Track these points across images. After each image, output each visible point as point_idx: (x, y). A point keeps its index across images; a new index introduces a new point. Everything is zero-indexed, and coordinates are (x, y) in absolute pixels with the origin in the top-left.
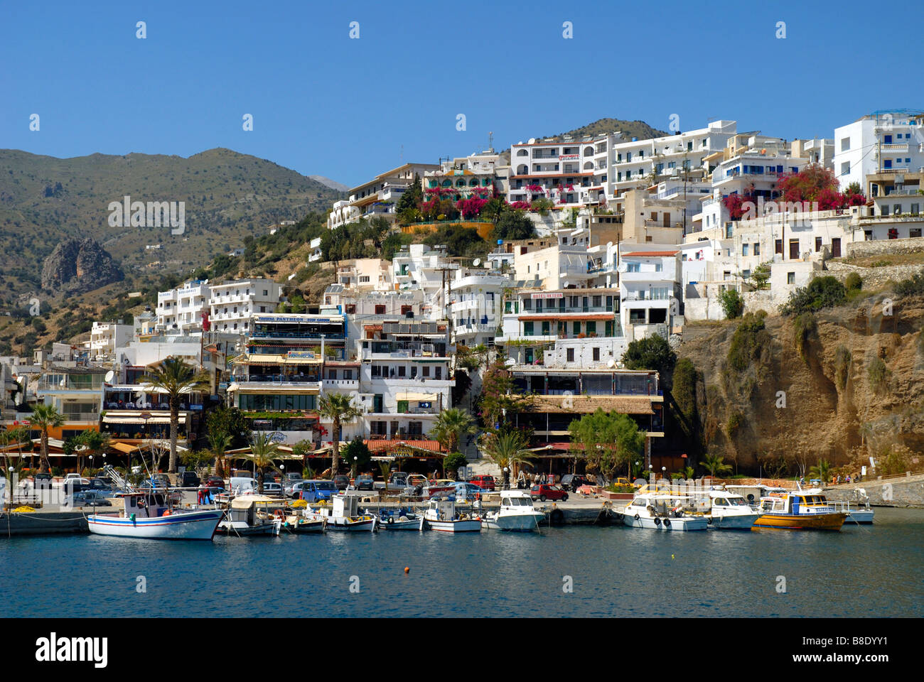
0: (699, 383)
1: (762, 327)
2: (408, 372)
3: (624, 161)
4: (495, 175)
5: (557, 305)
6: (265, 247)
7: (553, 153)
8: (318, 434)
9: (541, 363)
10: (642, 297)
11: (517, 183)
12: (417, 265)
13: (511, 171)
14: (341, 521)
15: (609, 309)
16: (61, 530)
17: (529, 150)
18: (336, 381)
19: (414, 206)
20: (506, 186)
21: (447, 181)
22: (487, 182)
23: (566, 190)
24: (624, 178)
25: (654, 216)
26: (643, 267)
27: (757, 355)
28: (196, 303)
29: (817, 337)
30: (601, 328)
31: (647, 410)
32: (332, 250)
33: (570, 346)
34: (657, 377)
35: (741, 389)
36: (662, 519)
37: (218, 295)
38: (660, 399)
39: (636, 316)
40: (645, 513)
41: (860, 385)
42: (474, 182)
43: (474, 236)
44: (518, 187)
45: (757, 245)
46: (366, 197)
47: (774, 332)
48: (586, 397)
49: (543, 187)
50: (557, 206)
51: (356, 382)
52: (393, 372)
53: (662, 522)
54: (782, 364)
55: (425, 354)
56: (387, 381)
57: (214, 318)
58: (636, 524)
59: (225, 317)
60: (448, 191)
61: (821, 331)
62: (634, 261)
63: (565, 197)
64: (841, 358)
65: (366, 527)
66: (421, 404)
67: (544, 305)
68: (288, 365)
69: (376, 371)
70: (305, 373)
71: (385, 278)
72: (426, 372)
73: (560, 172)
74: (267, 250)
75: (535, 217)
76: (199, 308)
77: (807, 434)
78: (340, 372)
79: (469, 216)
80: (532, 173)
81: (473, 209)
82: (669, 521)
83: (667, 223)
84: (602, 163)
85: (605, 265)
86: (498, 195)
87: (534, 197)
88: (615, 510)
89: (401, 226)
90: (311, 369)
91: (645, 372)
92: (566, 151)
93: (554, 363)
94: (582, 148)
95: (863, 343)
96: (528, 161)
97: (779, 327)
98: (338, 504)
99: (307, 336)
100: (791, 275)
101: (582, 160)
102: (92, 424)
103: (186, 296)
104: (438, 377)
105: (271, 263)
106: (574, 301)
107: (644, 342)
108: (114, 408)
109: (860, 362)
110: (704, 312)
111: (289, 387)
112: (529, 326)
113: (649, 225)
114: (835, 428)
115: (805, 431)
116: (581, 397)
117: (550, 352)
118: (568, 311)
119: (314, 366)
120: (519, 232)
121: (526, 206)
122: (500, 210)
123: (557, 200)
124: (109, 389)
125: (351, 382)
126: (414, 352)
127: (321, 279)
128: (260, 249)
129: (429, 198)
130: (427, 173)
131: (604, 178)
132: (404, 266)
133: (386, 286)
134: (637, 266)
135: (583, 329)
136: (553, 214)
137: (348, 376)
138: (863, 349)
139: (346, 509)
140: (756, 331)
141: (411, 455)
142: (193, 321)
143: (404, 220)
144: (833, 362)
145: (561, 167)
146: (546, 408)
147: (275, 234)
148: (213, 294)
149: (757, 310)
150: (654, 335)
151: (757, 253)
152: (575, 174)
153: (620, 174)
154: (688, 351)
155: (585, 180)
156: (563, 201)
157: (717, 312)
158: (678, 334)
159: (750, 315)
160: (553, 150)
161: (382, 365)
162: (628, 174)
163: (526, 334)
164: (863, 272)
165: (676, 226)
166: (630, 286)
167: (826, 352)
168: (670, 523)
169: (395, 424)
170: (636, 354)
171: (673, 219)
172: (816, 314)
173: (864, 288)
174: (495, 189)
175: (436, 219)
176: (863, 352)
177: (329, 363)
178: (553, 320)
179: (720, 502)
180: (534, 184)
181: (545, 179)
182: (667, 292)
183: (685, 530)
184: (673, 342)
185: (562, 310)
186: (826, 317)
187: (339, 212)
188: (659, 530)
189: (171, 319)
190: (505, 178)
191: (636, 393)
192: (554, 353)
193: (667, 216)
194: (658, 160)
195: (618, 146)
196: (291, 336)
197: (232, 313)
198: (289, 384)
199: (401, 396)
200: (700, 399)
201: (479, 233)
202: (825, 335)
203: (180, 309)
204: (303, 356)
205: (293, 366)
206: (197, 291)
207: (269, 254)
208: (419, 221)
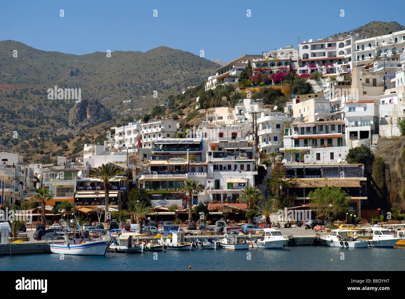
0: (387, 170)
2: (233, 167)
3: (361, 50)
4: (291, 60)
5: (312, 130)
6: (179, 101)
7: (322, 46)
8: (185, 201)
9: (303, 161)
10: (356, 125)
11: (303, 63)
12: (247, 110)
13: (299, 57)
14: (175, 245)
15: (339, 132)
16: (37, 251)
17: (309, 45)
18: (195, 173)
19: (248, 78)
20: (297, 65)
21: (265, 64)
22: (286, 64)
23: (329, 67)
24: (360, 59)
25: (367, 81)
26: (357, 109)
28: (135, 133)
30: (335, 142)
31: (358, 185)
32: (205, 103)
33: (318, 152)
34: (363, 168)
36: (344, 242)
37: (145, 128)
38: (365, 179)
39: (353, 135)
40: (335, 239)
42: (280, 64)
43: (279, 93)
44: (303, 66)
46: (224, 74)
48: (325, 179)
49: (317, 65)
50: (324, 75)
51: (206, 174)
52: (225, 168)
53: (344, 243)
55: (241, 158)
56: (222, 173)
57: (144, 141)
58: (332, 245)
59: (149, 140)
60: (266, 69)
62: (353, 106)
63: (329, 71)
65: (188, 248)
66: (240, 184)
67: (305, 130)
68: (170, 166)
69: (216, 168)
70: (179, 169)
71: (231, 117)
72: (242, 167)
73: (326, 57)
74: (181, 102)
75: (312, 82)
76: (136, 135)
78: (197, 169)
79: (277, 82)
80: (311, 58)
81: (279, 78)
82: (347, 243)
83: (375, 84)
84: (349, 51)
85: (340, 108)
86: (293, 70)
87: (312, 71)
88: (321, 238)
89: (241, 89)
90: (182, 167)
91: (356, 165)
92: (329, 45)
93: (310, 161)
94: (338, 43)
96: (309, 51)
98: (175, 237)
99: (182, 150)
101: (338, 50)
102: (70, 198)
103: (129, 129)
104: (249, 170)
105: (181, 110)
106: (321, 127)
107: (356, 149)
108: (81, 190)
111: (170, 177)
112: (297, 142)
113: (365, 85)
116: (322, 179)
117: (307, 155)
118: (318, 133)
119: (183, 165)
120: (304, 90)
121: (307, 76)
122: (293, 79)
123: (324, 72)
124: (79, 180)
125: (202, 173)
126: (236, 157)
127: (199, 119)
128: (177, 102)
129: (255, 74)
130: (254, 60)
131: (350, 59)
132: (240, 111)
133: (231, 122)
134: (354, 109)
135: (326, 143)
136: (322, 80)
137: (201, 171)
139: (178, 239)
141: (231, 211)
142: (133, 142)
143: (242, 86)
145: (326, 54)
146: (303, 185)
147: (185, 93)
148: (143, 128)
150: (362, 145)
152: (333, 58)
153: (358, 57)
154: (381, 153)
155: (340, 61)
156: (328, 73)
158: (375, 144)
160: (322, 45)
161: (219, 164)
162: (363, 57)
163: (295, 146)
165: (380, 86)
166: (350, 119)
168: (348, 244)
169: (225, 195)
170: (353, 155)
171: (378, 82)
174: (291, 67)
175: (259, 85)
177: (191, 164)
178: (310, 138)
179: (377, 233)
180: (312, 63)
181: (318, 61)
182: (370, 122)
183: (355, 248)
184: (373, 149)
185: (315, 133)
187: (211, 82)
188: (343, 248)
189: (122, 142)
190: (296, 61)
191: (352, 176)
192: (310, 156)
193: (375, 80)
194: (379, 48)
195: (357, 42)
196: (173, 150)
197: (153, 138)
198: (171, 175)
199: (229, 181)
200: (387, 179)
201: (282, 92)
203: (127, 136)
204: (177, 160)
205: (173, 166)
206: (135, 127)
207: (181, 104)
208: (250, 86)
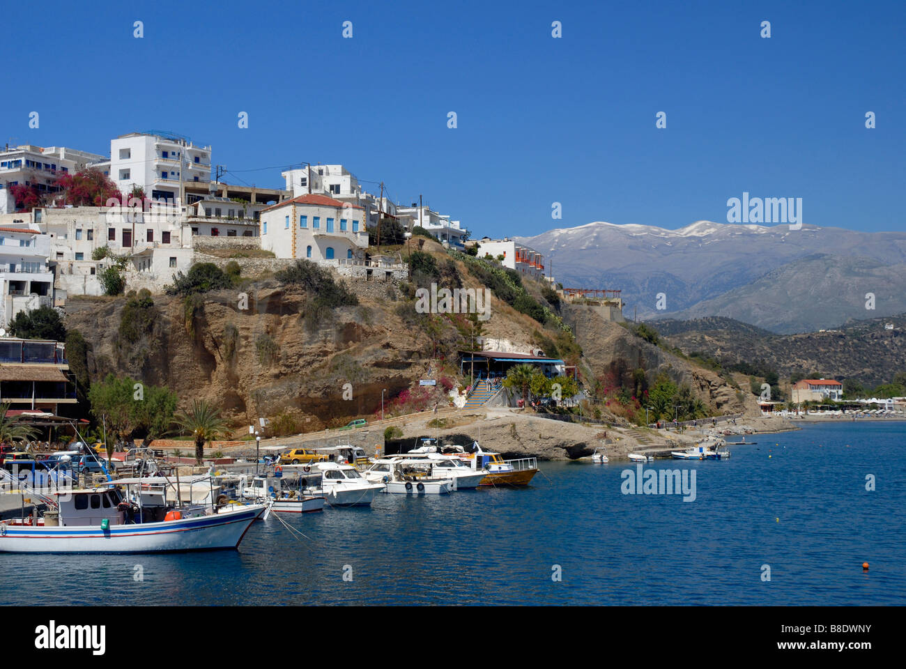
0: (89, 353)
1: (151, 304)
10: (14, 269)
26: (7, 241)
27: (150, 329)
29: (204, 314)
31: (61, 378)
35: (133, 360)
38: (67, 367)
39: (15, 287)
41: (244, 357)
45: (90, 231)
47: (163, 309)
54: (170, 337)
61: (208, 309)
64: (230, 333)
77: (186, 399)
82: (423, 485)
95: (248, 321)
97: (166, 304)
100: (173, 259)
109: (246, 338)
110: (81, 288)
114: (212, 393)
115: (184, 396)
134: (2, 241)
138: (247, 326)
140: (147, 307)
144: (222, 337)
149: (140, 288)
151: (90, 238)
154: (76, 322)
157: (96, 287)
158: (60, 307)
159: (133, 293)
164: (241, 262)
167: (212, 327)
168: (423, 487)
170: (27, 324)
172: (205, 295)
173: (243, 276)
176: (248, 329)
186: (213, 297)
191: (43, 361)
200: (91, 366)
202: (212, 313)
